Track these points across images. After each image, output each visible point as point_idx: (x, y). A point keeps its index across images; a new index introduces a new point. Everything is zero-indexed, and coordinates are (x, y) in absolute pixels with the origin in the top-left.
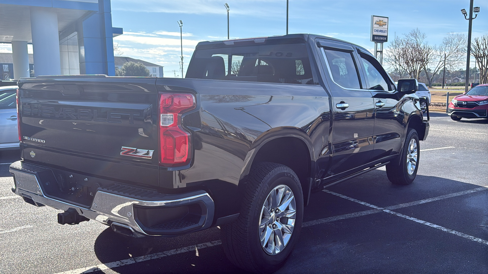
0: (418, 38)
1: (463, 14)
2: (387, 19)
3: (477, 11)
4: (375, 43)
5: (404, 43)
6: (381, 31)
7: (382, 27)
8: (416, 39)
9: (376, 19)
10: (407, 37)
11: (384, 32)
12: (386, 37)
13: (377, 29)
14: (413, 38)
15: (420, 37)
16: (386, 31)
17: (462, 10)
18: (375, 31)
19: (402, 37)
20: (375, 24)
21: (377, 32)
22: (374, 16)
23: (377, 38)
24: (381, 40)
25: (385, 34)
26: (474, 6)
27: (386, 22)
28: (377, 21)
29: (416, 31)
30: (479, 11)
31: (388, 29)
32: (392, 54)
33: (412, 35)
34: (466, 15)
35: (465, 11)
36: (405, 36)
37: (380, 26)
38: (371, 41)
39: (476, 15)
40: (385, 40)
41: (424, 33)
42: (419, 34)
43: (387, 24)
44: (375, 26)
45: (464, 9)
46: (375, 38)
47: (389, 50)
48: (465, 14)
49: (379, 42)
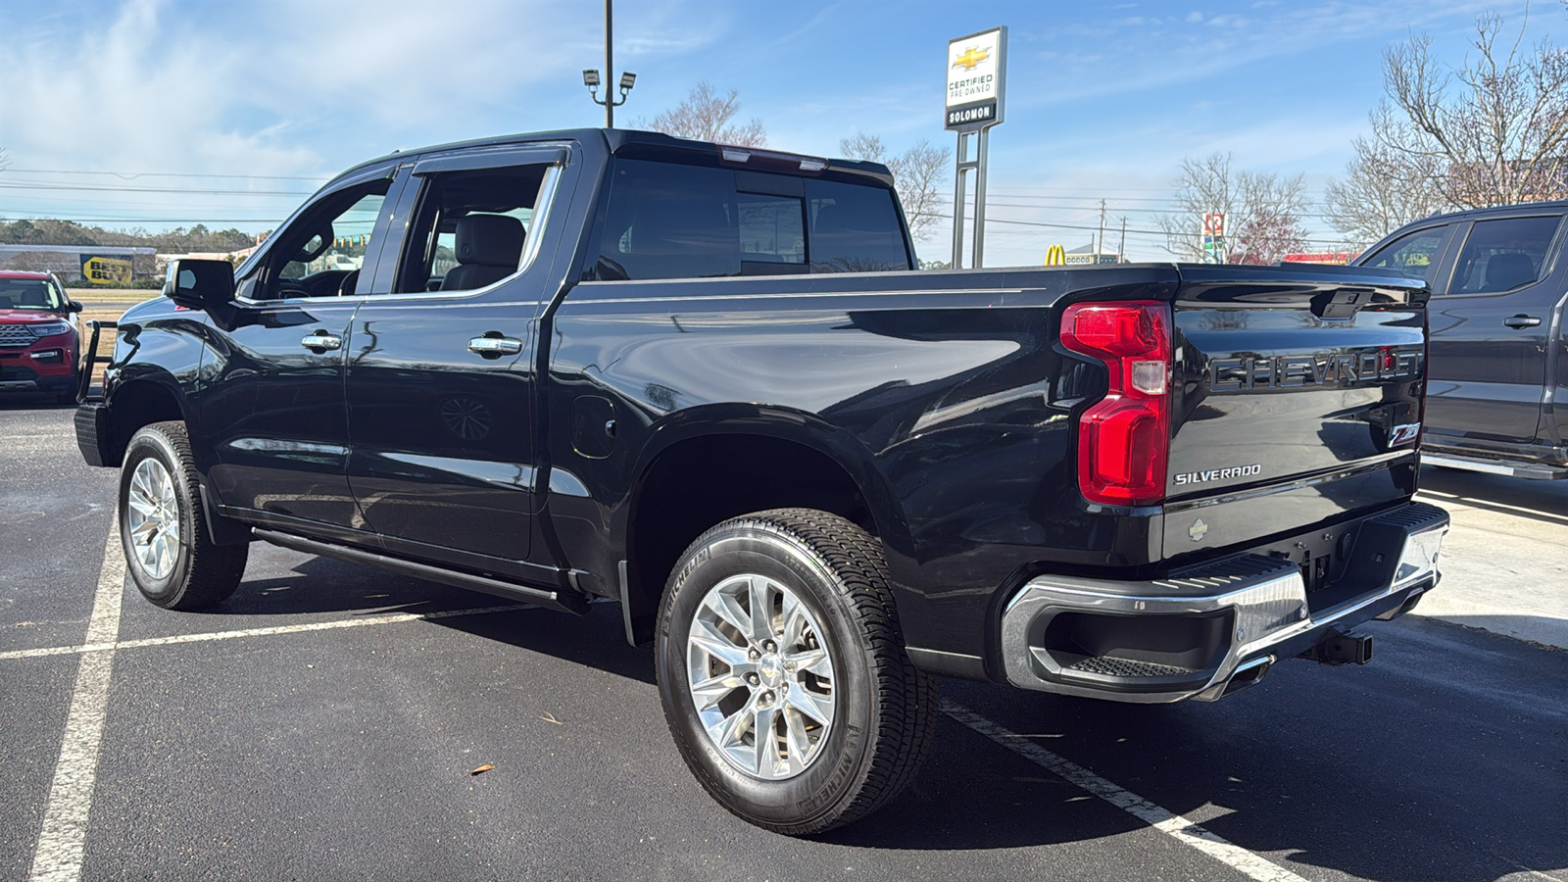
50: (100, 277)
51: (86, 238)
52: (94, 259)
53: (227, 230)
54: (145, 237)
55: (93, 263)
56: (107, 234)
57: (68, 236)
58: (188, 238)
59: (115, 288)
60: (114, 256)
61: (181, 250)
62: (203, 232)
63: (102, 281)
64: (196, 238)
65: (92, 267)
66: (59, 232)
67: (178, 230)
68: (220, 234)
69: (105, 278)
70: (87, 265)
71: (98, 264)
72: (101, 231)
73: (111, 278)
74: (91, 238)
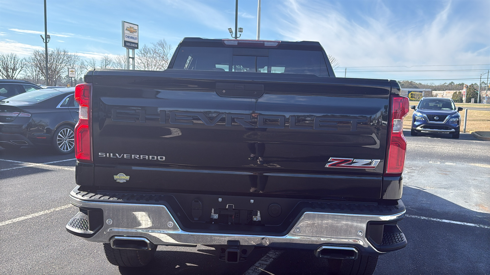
0: (165, 48)
1: (230, 32)
2: (137, 26)
3: (241, 31)
4: (127, 49)
5: (152, 53)
6: (132, 38)
7: (133, 33)
8: (163, 49)
9: (127, 25)
10: (155, 46)
11: (135, 39)
12: (137, 44)
13: (128, 35)
14: (161, 48)
15: (167, 48)
16: (137, 38)
17: (229, 29)
18: (126, 37)
19: (150, 46)
20: (126, 30)
21: (128, 38)
22: (124, 22)
23: (129, 44)
24: (132, 47)
25: (136, 41)
26: (238, 27)
27: (136, 30)
28: (128, 27)
29: (163, 42)
30: (242, 32)
31: (138, 36)
32: (141, 61)
33: (159, 45)
34: (232, 34)
35: (232, 30)
36: (153, 45)
37: (131, 32)
38: (123, 46)
39: (240, 35)
40: (136, 47)
41: (170, 45)
42: (166, 45)
43: (137, 32)
44: (126, 32)
45: (231, 29)
46: (126, 44)
47: (138, 57)
48: (231, 32)
49: (131, 49)
50: (413, 98)
51: (416, 86)
52: (412, 92)
53: (461, 83)
54: (434, 86)
55: (411, 94)
56: (422, 85)
57: (411, 86)
58: (447, 86)
59: (416, 101)
60: (417, 91)
61: (445, 90)
62: (453, 84)
63: (413, 99)
64: (450, 86)
65: (411, 95)
66: (408, 85)
67: (445, 83)
68: (458, 85)
69: (414, 98)
70: (410, 94)
71: (413, 94)
72: (420, 84)
73: (416, 98)
74: (417, 86)
